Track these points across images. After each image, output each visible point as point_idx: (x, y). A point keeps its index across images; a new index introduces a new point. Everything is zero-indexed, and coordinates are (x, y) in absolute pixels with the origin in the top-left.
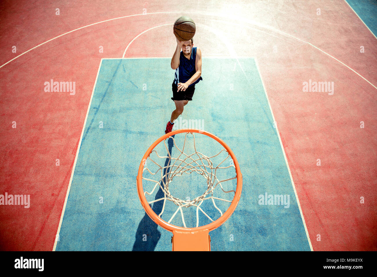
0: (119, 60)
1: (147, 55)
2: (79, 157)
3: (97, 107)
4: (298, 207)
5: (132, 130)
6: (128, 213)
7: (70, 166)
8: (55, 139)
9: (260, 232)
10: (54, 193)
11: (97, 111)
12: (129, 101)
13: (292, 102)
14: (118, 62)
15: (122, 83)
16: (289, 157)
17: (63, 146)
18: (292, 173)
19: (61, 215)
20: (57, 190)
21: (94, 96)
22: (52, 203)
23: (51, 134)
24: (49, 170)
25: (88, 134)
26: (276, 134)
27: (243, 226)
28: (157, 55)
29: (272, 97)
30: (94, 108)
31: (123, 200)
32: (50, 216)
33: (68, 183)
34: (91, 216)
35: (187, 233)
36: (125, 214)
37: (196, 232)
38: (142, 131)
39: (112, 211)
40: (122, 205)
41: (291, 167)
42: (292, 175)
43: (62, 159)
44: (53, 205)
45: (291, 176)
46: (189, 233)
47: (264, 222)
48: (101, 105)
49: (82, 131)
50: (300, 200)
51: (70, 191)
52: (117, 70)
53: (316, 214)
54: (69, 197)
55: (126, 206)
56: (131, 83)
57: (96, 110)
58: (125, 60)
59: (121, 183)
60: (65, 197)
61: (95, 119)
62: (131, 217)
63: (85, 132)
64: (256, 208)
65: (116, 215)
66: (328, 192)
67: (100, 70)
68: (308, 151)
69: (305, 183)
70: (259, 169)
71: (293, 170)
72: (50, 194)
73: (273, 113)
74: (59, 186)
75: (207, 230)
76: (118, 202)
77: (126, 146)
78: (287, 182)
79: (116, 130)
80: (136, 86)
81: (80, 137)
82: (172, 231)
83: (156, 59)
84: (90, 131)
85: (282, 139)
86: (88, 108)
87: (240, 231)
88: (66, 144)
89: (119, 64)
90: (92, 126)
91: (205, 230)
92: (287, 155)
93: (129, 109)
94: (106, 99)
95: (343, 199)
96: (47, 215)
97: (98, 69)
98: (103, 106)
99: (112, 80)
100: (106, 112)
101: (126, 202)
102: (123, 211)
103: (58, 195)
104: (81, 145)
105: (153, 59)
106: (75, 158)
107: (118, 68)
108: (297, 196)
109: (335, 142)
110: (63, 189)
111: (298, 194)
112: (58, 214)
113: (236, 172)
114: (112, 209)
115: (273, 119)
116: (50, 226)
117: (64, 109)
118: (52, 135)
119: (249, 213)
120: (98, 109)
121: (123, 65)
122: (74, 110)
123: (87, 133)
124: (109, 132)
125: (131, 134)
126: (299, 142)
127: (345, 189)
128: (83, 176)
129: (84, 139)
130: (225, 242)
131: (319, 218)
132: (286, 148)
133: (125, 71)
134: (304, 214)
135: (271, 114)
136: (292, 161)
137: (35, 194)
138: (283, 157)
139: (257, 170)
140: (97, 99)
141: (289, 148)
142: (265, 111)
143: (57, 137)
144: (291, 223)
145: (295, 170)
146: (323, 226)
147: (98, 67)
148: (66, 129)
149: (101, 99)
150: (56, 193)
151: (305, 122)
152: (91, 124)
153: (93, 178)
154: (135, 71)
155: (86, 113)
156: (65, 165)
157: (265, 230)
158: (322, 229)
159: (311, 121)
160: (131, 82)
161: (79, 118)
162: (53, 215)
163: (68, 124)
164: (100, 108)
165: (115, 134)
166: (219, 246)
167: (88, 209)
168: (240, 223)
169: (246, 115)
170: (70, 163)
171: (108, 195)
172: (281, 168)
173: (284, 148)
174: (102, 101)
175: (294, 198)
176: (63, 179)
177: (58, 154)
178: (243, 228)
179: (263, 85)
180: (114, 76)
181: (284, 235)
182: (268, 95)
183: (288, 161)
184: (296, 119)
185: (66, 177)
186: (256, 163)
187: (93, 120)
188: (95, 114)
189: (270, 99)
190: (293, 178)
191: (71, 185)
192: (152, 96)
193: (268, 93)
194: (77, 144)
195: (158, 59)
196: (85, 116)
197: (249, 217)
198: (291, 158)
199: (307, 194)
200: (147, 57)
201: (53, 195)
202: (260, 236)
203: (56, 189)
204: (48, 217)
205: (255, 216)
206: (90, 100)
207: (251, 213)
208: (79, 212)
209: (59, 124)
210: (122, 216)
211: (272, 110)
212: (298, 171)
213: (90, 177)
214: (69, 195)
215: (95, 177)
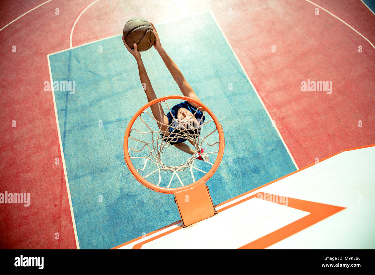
0: (67, 51)
1: (96, 38)
2: (66, 162)
3: (65, 108)
4: (281, 141)
5: (110, 120)
6: (134, 196)
7: (61, 174)
8: (34, 154)
9: (254, 172)
10: (56, 203)
11: (66, 112)
12: (96, 92)
13: (256, 47)
14: (68, 54)
15: (81, 76)
16: (264, 99)
17: (46, 159)
18: (270, 113)
19: (72, 220)
20: (58, 200)
21: (56, 99)
22: (58, 213)
23: (27, 150)
24: (41, 185)
25: (66, 138)
26: (248, 82)
27: (239, 172)
28: (107, 34)
29: (236, 47)
30: (62, 110)
31: (126, 186)
32: (62, 224)
33: (66, 190)
34: (101, 210)
35: (186, 190)
36: (132, 198)
37: (194, 187)
38: (121, 118)
39: (119, 199)
40: (127, 191)
41: (268, 108)
42: (271, 114)
43: (50, 171)
44: (60, 214)
45: (269, 116)
46: (188, 189)
47: (256, 163)
48: (68, 106)
49: (58, 137)
50: (281, 134)
51: (71, 197)
52: (70, 63)
53: (297, 141)
54: (72, 202)
55: (131, 190)
56: (90, 73)
57: (64, 112)
58: (75, 50)
59: (118, 173)
60: (68, 203)
61: (67, 121)
62: (138, 199)
63: (63, 137)
64: (246, 153)
65: (124, 201)
66: (303, 120)
67: (51, 68)
68: (279, 89)
69: (283, 119)
70: (241, 119)
71: (270, 110)
72: (53, 206)
73: (241, 62)
74: (58, 196)
75: (203, 181)
76: (122, 190)
77: (110, 138)
78: (267, 123)
79: (94, 125)
80: (97, 75)
81: (59, 143)
82: (173, 193)
83: (108, 39)
84: (66, 134)
85: (255, 85)
86: (54, 112)
87: (238, 177)
88: (47, 155)
89: (70, 56)
90: (67, 129)
91: (201, 182)
92: (262, 98)
93: (99, 100)
94: (71, 98)
95: (316, 122)
96: (58, 225)
97: (48, 68)
98: (70, 106)
99: (68, 76)
100: (76, 110)
101: (129, 187)
102: (129, 196)
103: (61, 204)
104: (64, 151)
105: (105, 40)
106: (62, 165)
107: (70, 61)
108: (278, 132)
109: (300, 74)
110: (63, 197)
111: (279, 129)
112: (69, 219)
113: (216, 124)
114: (119, 198)
115: (241, 69)
116: (66, 232)
117: (30, 122)
118: (29, 151)
119: (242, 159)
120: (66, 110)
121: (75, 56)
122: (41, 119)
123: (64, 137)
124: (87, 130)
125: (111, 125)
126: (270, 84)
127: (316, 113)
128: (78, 179)
129: (64, 144)
130: (228, 190)
131: (300, 144)
132: (260, 92)
133: (79, 61)
134: (287, 145)
135: (239, 64)
136: (268, 102)
137: (38, 211)
138: (259, 101)
139: (239, 120)
140: (61, 101)
141: (262, 92)
142: (232, 63)
143: (35, 151)
144: (278, 156)
145: (272, 110)
146: (304, 149)
147: (48, 66)
148: (40, 141)
149: (65, 99)
150: (57, 203)
151: (271, 63)
152: (65, 128)
153: (89, 178)
154: (90, 58)
155: (55, 118)
156: (56, 174)
157: (258, 168)
158: (303, 152)
159: (276, 61)
160: (90, 71)
161: (50, 125)
162: (64, 222)
163: (40, 135)
164: (68, 109)
165: (94, 129)
166: (224, 194)
167: (96, 205)
168: (236, 170)
169: (216, 72)
170: (60, 171)
171: (110, 187)
172: (260, 112)
173: (258, 92)
174: (67, 101)
175: (276, 135)
176: (60, 189)
177: (44, 167)
178: (240, 173)
179: (225, 37)
180: (69, 70)
181: (275, 167)
182: (231, 46)
183: (264, 104)
184: (263, 63)
185: (62, 186)
186: (237, 114)
187: (65, 123)
188: (65, 116)
189: (234, 50)
190: (272, 117)
191: (70, 190)
192: (117, 80)
193: (231, 44)
194: (59, 151)
195: (110, 38)
196: (56, 121)
197: (243, 162)
198: (267, 101)
199: (286, 128)
200: (97, 40)
201: (55, 205)
202: (255, 174)
203: (56, 200)
204: (60, 226)
205: (247, 160)
206: (53, 103)
207: (243, 159)
208: (89, 211)
209: (31, 138)
210: (130, 201)
211: (239, 60)
212: (274, 110)
213: (85, 178)
214: (72, 200)
215: (90, 176)
